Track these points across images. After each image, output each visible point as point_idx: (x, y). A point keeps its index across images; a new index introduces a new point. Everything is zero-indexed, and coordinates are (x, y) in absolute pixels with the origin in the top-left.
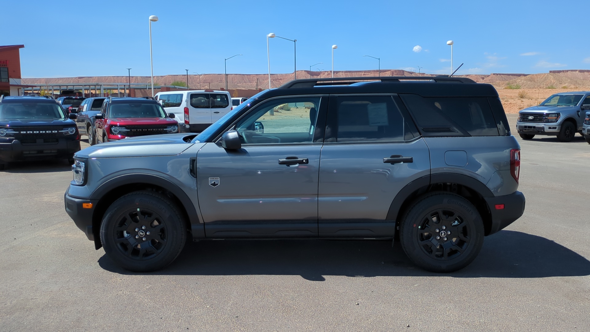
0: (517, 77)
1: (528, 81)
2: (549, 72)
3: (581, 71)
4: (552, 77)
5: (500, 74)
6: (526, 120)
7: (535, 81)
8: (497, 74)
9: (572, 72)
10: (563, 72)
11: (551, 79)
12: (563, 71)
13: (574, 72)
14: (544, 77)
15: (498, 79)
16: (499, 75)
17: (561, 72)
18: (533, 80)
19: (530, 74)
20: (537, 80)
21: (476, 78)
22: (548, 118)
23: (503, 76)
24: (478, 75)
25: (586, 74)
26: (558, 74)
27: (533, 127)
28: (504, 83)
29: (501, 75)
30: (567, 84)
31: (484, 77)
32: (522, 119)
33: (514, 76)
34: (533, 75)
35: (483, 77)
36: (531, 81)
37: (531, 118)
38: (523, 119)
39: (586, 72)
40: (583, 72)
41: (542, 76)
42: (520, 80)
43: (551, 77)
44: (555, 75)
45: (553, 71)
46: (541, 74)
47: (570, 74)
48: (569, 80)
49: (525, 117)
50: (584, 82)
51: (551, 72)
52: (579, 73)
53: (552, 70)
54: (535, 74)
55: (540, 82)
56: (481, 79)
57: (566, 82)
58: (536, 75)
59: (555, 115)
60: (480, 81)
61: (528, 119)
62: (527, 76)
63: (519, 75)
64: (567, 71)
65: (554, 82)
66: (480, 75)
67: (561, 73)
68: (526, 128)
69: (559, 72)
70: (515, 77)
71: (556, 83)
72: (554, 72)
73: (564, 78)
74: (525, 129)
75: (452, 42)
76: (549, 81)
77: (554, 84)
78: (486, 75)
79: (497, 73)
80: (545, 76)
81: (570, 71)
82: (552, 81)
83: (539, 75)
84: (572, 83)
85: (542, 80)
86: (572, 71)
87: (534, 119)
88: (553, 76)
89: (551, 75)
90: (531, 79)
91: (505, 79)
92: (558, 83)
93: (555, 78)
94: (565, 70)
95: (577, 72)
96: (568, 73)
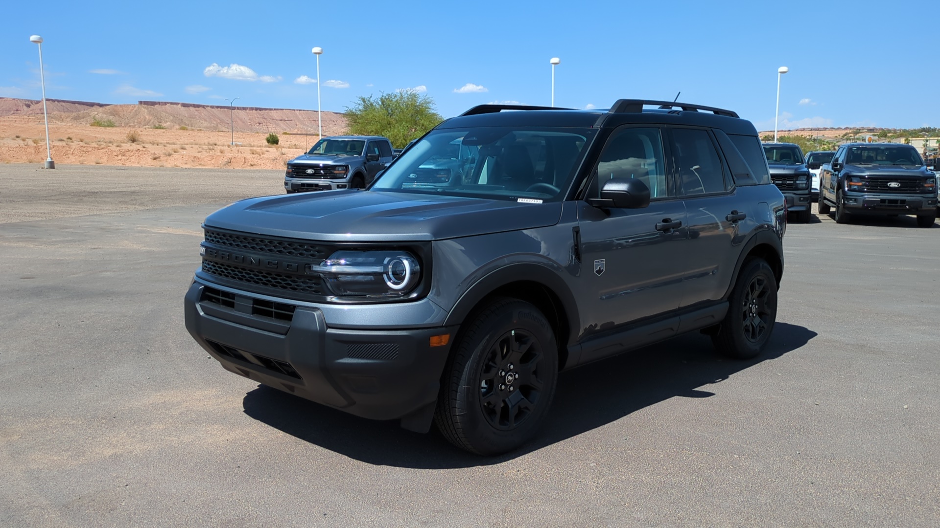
0: (88, 107)
1: (110, 114)
2: (138, 103)
3: (184, 105)
4: (146, 111)
5: (59, 101)
6: (302, 175)
7: (119, 116)
8: (54, 101)
9: (172, 105)
10: (160, 105)
11: (145, 113)
12: (159, 103)
13: (175, 106)
14: (134, 111)
15: (55, 108)
16: (56, 102)
17: (157, 104)
18: (117, 114)
19: (111, 105)
20: (124, 115)
21: (16, 105)
22: (335, 172)
23: (63, 104)
24: (19, 99)
25: (192, 110)
26: (153, 107)
27: (314, 185)
28: (69, 116)
29: (61, 103)
30: (169, 123)
31: (30, 103)
32: (295, 174)
33: (83, 106)
34: (116, 106)
35: (27, 103)
36: (114, 116)
37: (310, 171)
38: (297, 173)
39: (191, 107)
40: (188, 107)
41: (130, 109)
42: (96, 113)
43: (144, 111)
44: (150, 109)
45: (144, 102)
46: (128, 105)
47: (170, 109)
48: (171, 118)
49: (301, 170)
50: (192, 122)
51: (141, 103)
52: (182, 107)
53: (143, 100)
54: (119, 104)
55: (129, 118)
56: (25, 107)
57: (167, 120)
58: (121, 106)
59: (342, 168)
60: (22, 110)
61: (306, 173)
62: (107, 107)
63: (92, 105)
64: (165, 103)
65: (151, 118)
66: (22, 99)
67: (156, 106)
68: (305, 186)
69: (153, 104)
70: (85, 107)
71: (152, 121)
72: (146, 103)
73: (164, 114)
74: (303, 187)
75: (41, 38)
76: (142, 117)
77: (150, 122)
78: (34, 101)
79: (54, 99)
80: (135, 109)
81: (169, 104)
82: (147, 117)
83: (125, 106)
84: (176, 123)
85: (131, 114)
86: (172, 103)
87: (315, 173)
88: (147, 109)
89: (144, 108)
90: (113, 112)
91: (68, 110)
92: (156, 121)
93: (150, 113)
94: (162, 102)
95: (179, 105)
96: (166, 106)
